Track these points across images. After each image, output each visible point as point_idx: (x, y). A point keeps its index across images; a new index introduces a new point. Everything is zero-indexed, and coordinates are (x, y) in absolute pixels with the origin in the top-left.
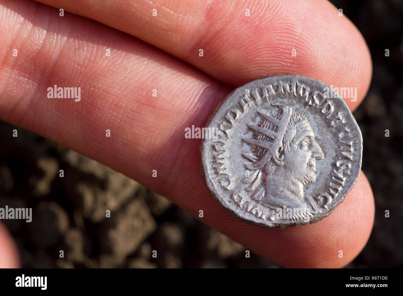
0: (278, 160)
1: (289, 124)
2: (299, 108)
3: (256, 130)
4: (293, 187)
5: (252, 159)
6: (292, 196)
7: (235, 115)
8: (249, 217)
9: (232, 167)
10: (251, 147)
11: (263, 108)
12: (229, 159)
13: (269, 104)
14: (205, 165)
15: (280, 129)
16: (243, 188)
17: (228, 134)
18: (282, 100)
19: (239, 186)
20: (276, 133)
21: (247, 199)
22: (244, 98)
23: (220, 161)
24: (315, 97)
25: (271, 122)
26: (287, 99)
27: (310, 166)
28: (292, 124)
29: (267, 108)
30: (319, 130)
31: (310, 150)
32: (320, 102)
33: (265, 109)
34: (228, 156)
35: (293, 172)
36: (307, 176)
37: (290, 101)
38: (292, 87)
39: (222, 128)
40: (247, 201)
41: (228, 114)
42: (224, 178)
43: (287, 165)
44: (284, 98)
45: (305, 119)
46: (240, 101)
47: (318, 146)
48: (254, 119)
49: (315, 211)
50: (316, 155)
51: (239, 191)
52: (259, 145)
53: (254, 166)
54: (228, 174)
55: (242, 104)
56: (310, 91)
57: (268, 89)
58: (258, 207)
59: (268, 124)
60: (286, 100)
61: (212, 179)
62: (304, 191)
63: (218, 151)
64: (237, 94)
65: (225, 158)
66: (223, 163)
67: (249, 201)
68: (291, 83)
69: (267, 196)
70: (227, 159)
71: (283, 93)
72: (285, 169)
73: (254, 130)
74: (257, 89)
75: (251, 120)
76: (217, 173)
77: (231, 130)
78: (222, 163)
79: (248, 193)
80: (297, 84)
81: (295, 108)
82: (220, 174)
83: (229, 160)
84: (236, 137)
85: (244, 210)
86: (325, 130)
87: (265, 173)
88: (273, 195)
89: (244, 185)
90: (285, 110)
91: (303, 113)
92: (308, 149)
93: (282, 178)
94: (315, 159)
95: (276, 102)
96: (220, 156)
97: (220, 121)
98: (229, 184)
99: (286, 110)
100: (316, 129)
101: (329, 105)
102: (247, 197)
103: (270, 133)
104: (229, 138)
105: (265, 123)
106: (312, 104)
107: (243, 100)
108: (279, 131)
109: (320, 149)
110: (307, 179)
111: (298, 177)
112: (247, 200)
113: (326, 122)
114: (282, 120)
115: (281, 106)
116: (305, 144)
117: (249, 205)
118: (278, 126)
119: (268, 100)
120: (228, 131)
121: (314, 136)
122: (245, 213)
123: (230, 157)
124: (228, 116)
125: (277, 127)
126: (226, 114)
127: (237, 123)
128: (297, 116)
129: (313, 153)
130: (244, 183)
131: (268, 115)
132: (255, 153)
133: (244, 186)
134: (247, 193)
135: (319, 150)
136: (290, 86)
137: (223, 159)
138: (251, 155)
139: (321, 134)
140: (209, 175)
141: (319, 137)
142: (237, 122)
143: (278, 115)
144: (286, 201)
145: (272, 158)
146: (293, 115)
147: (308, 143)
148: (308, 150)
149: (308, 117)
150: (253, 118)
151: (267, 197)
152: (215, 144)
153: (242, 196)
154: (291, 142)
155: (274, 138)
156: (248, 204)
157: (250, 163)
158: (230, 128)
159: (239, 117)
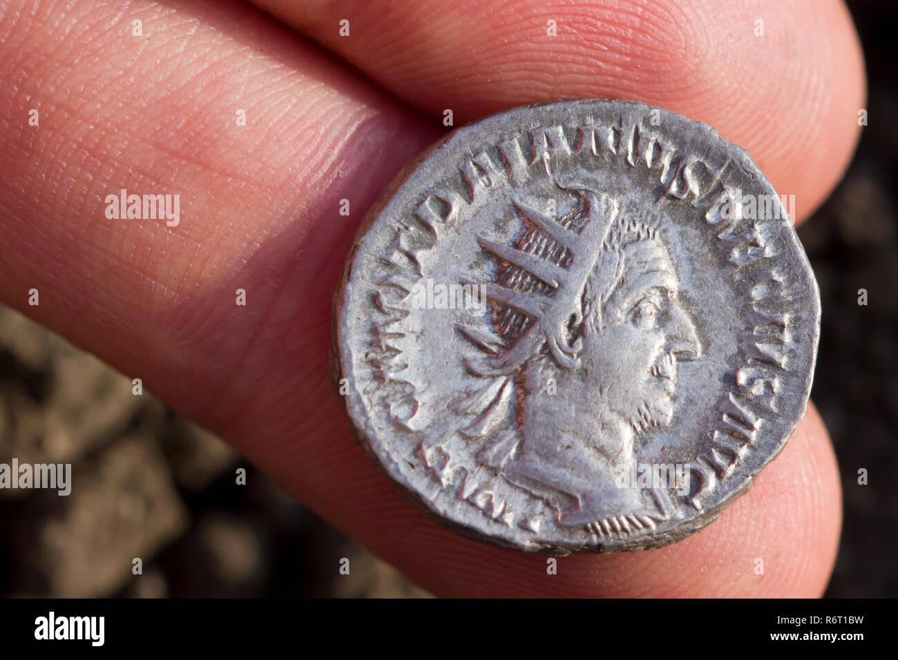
0: (565, 353)
1: (605, 246)
2: (638, 201)
3: (506, 256)
4: (602, 437)
5: (488, 343)
6: (599, 462)
7: (445, 209)
8: (465, 515)
9: (427, 363)
10: (487, 307)
11: (532, 194)
12: (418, 337)
13: (552, 182)
14: (346, 352)
15: (577, 259)
16: (453, 427)
17: (422, 264)
18: (589, 175)
19: (442, 421)
20: (565, 272)
21: (462, 461)
22: (477, 160)
23: (391, 342)
24: (688, 172)
25: (551, 238)
26: (606, 173)
27: (659, 376)
28: (613, 248)
29: (543, 196)
30: (694, 271)
31: (662, 330)
32: (702, 187)
33: (538, 196)
34: (418, 328)
35: (606, 390)
36: (647, 406)
37: (614, 178)
38: (623, 138)
39: (404, 243)
40: (463, 469)
41: (427, 203)
42: (400, 392)
43: (590, 368)
44: (597, 168)
45: (654, 235)
46: (465, 166)
47: (687, 320)
48: (502, 224)
49: (662, 513)
50: (679, 347)
51: (442, 436)
52: (511, 302)
53: (490, 365)
54: (413, 384)
55: (469, 176)
56: (676, 152)
57: (552, 139)
58: (496, 487)
59: (541, 241)
60: (601, 176)
61: (362, 395)
62: (635, 451)
63: (386, 310)
64: (456, 146)
65: (406, 334)
66: (399, 348)
67: (468, 467)
68: (620, 125)
69: (524, 456)
70: (413, 337)
71: (595, 152)
72: (583, 380)
73: (500, 258)
74: (518, 135)
75: (493, 228)
76: (379, 377)
77: (432, 251)
78: (397, 347)
79: (467, 444)
80: (637, 129)
81: (626, 201)
82: (387, 381)
83: (419, 340)
84: (445, 275)
85: (452, 495)
86: (710, 273)
87: (522, 387)
88: (541, 455)
89: (458, 418)
90: (598, 205)
91: (649, 218)
92: (658, 326)
93: (573, 407)
94: (674, 358)
95: (571, 179)
96: (393, 328)
97: (400, 222)
98: (414, 411)
99: (600, 206)
100: (686, 267)
101: (728, 200)
102: (465, 455)
103: (547, 268)
104: (423, 274)
105: (535, 240)
106: (678, 192)
107: (475, 164)
108: (573, 266)
109: (693, 327)
110: (645, 416)
111: (620, 407)
112: (463, 465)
113: (715, 251)
114: (585, 232)
115: (586, 191)
116: (648, 311)
117: (467, 480)
118: (573, 251)
119: (548, 172)
120: (420, 255)
121: (677, 289)
122: (453, 504)
123: (422, 333)
124: (426, 208)
125: (569, 254)
126: (421, 202)
127: (449, 232)
128: (631, 225)
129: (671, 338)
130: (456, 412)
131: (547, 214)
132: (497, 327)
133: (457, 423)
134: (463, 444)
135: (689, 330)
136: (618, 134)
137: (402, 335)
138: (485, 332)
139: (699, 286)
140: (356, 380)
141: (693, 294)
142: (452, 229)
143: (574, 218)
144: (579, 476)
145: (546, 346)
146: (620, 223)
147: (658, 310)
148: (655, 329)
149: (665, 231)
150: (500, 221)
151: (524, 459)
152: (380, 291)
153: (450, 453)
154: (608, 301)
155: (557, 285)
156: (466, 476)
157: (481, 356)
158: (429, 246)
159: (459, 214)
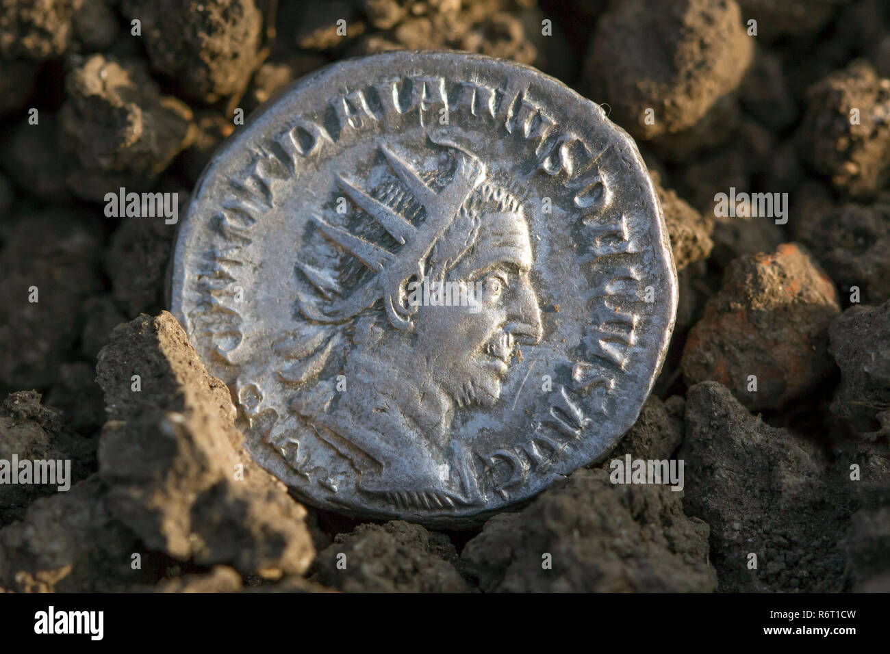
0: (399, 314)
1: (462, 210)
2: (508, 169)
3: (361, 203)
4: (421, 406)
5: (325, 289)
6: (411, 432)
7: (307, 139)
8: (265, 460)
9: (260, 297)
10: (332, 251)
11: (401, 143)
12: (255, 269)
13: (424, 135)
14: (179, 271)
15: (430, 218)
16: (273, 367)
17: (274, 194)
18: (464, 134)
19: (263, 359)
20: (415, 230)
21: (274, 404)
22: (350, 97)
23: (226, 268)
24: (564, 151)
25: (408, 192)
26: (482, 135)
27: (491, 352)
28: (470, 214)
29: (413, 147)
30: (552, 252)
31: (505, 307)
32: (575, 166)
33: (408, 146)
34: (257, 259)
35: (433, 360)
36: (473, 383)
37: (488, 141)
38: (504, 101)
39: (260, 171)
40: (274, 412)
41: (291, 134)
42: (227, 322)
43: (421, 333)
44: (473, 128)
45: (517, 209)
46: (336, 102)
47: (534, 301)
48: (363, 168)
49: (466, 497)
50: (520, 326)
51: (259, 375)
52: (354, 251)
53: (321, 310)
54: (241, 315)
55: (339, 113)
56: (557, 126)
57: (431, 91)
58: (303, 438)
59: (399, 193)
60: (474, 136)
61: (186, 317)
62: (453, 427)
63: (228, 235)
64: (332, 79)
65: (244, 263)
66: (234, 277)
67: (280, 412)
68: (505, 88)
69: (338, 411)
70: (250, 267)
71: (473, 112)
72: (412, 345)
73: (355, 203)
74: (397, 79)
75: (355, 170)
76: (205, 303)
77: (287, 183)
78: (231, 273)
79: (284, 388)
80: (521, 96)
81: (495, 166)
82: (214, 308)
83: (257, 272)
84: (297, 210)
85: (257, 437)
86: (567, 259)
87: (350, 340)
88: (354, 414)
89: (280, 358)
90: (465, 167)
91: (517, 190)
92: (501, 303)
93: (397, 371)
94: (512, 339)
95: (444, 135)
96: (233, 254)
97: (260, 147)
98: (236, 343)
99: (467, 169)
100: (544, 248)
101: (600, 185)
102: (278, 399)
103: (397, 222)
104: (274, 205)
105: (393, 191)
106: (550, 168)
107: (348, 102)
108: (424, 225)
109: (538, 312)
110: (469, 393)
111: (446, 379)
112: (274, 408)
113: (578, 238)
114: (444, 193)
115: (457, 150)
116: (493, 287)
117: (275, 425)
118: (428, 210)
119: (422, 123)
120: (275, 184)
121: (529, 268)
122: (256, 446)
123: (261, 265)
124: (288, 138)
125: (423, 210)
126: (285, 131)
127: (309, 166)
128: (495, 194)
129: (512, 317)
130: (278, 353)
131: (411, 167)
132: (337, 274)
133: (278, 364)
134: (279, 387)
135: (534, 313)
136: (499, 97)
137: (237, 263)
139: (555, 268)
140: (184, 302)
141: (545, 276)
142: (312, 164)
143: (438, 175)
144: (388, 442)
145: (381, 302)
146: (484, 189)
147: (505, 285)
148: (498, 305)
149: (530, 206)
150: (363, 165)
151: (336, 415)
152: (225, 215)
153: (264, 394)
154: (454, 268)
155: (404, 242)
156: (274, 421)
157: (314, 300)
158: (285, 177)
159: (322, 150)
